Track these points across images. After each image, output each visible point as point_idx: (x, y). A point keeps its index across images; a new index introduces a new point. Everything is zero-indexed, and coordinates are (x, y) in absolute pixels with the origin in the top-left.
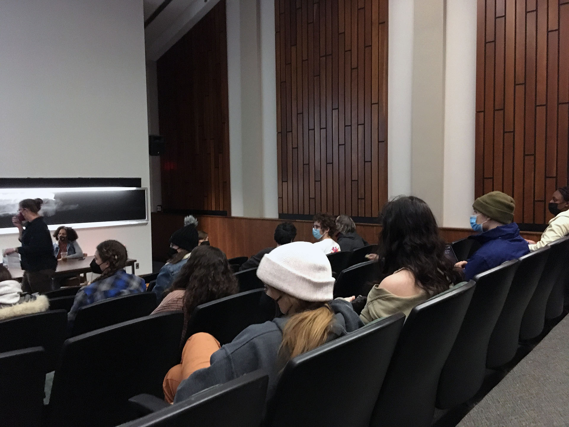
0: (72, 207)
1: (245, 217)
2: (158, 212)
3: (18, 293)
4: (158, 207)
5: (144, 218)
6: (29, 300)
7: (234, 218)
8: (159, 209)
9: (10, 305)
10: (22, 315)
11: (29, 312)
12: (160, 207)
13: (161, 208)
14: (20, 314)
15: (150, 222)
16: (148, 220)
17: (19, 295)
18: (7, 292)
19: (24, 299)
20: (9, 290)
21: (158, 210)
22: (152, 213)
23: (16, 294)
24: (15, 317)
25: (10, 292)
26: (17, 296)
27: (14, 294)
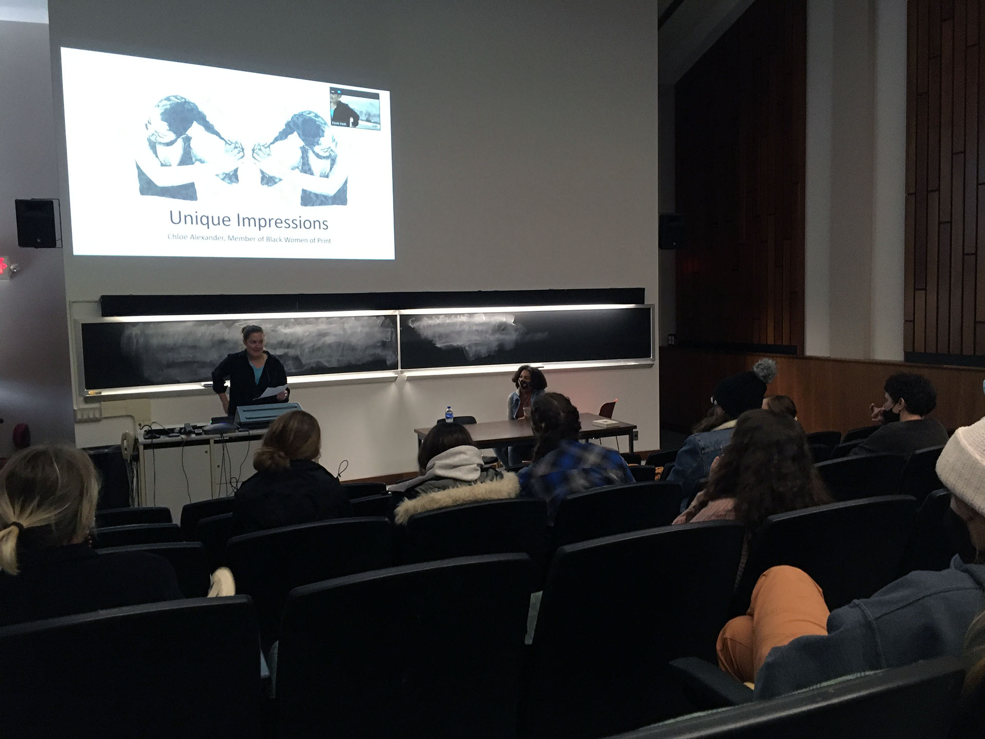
0: (539, 336)
1: (832, 357)
2: (670, 345)
3: (478, 465)
4: (670, 337)
5: (647, 355)
6: (493, 478)
7: (811, 358)
8: (672, 341)
9: (469, 483)
10: (486, 501)
11: (495, 497)
12: (673, 337)
13: (675, 338)
14: (482, 498)
15: (657, 362)
16: (654, 360)
17: (479, 468)
18: (463, 463)
19: (487, 476)
20: (466, 460)
21: (670, 343)
22: (660, 348)
23: (475, 465)
24: (476, 501)
25: (466, 463)
26: (476, 470)
27: (472, 466)
